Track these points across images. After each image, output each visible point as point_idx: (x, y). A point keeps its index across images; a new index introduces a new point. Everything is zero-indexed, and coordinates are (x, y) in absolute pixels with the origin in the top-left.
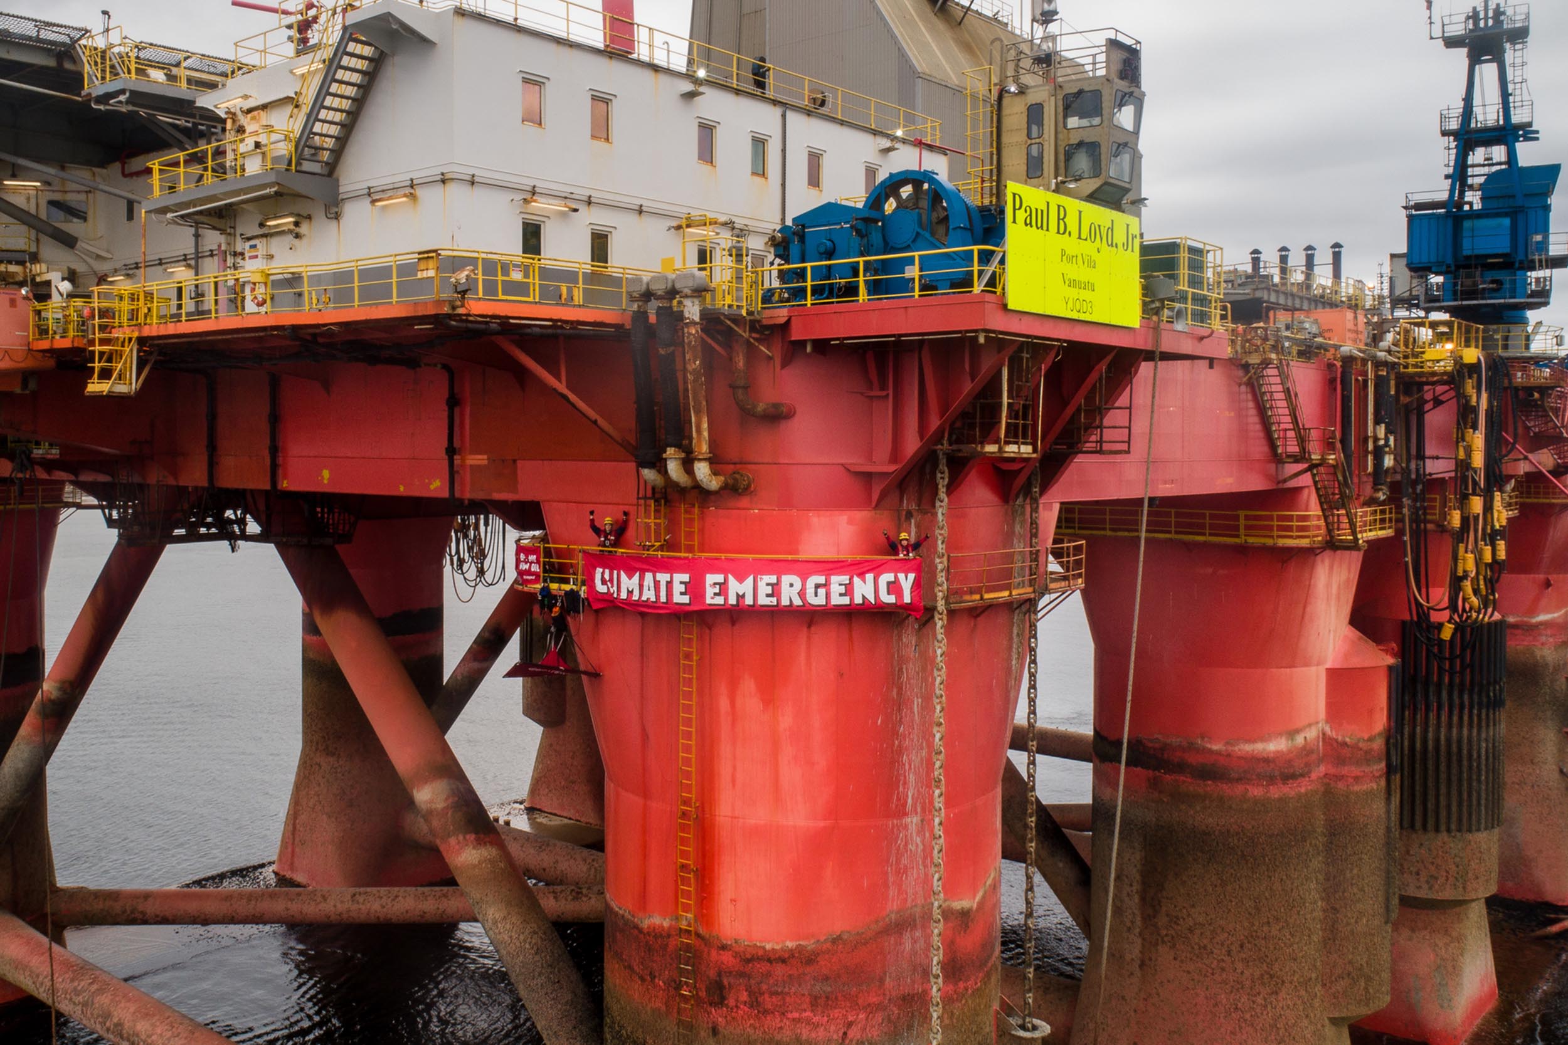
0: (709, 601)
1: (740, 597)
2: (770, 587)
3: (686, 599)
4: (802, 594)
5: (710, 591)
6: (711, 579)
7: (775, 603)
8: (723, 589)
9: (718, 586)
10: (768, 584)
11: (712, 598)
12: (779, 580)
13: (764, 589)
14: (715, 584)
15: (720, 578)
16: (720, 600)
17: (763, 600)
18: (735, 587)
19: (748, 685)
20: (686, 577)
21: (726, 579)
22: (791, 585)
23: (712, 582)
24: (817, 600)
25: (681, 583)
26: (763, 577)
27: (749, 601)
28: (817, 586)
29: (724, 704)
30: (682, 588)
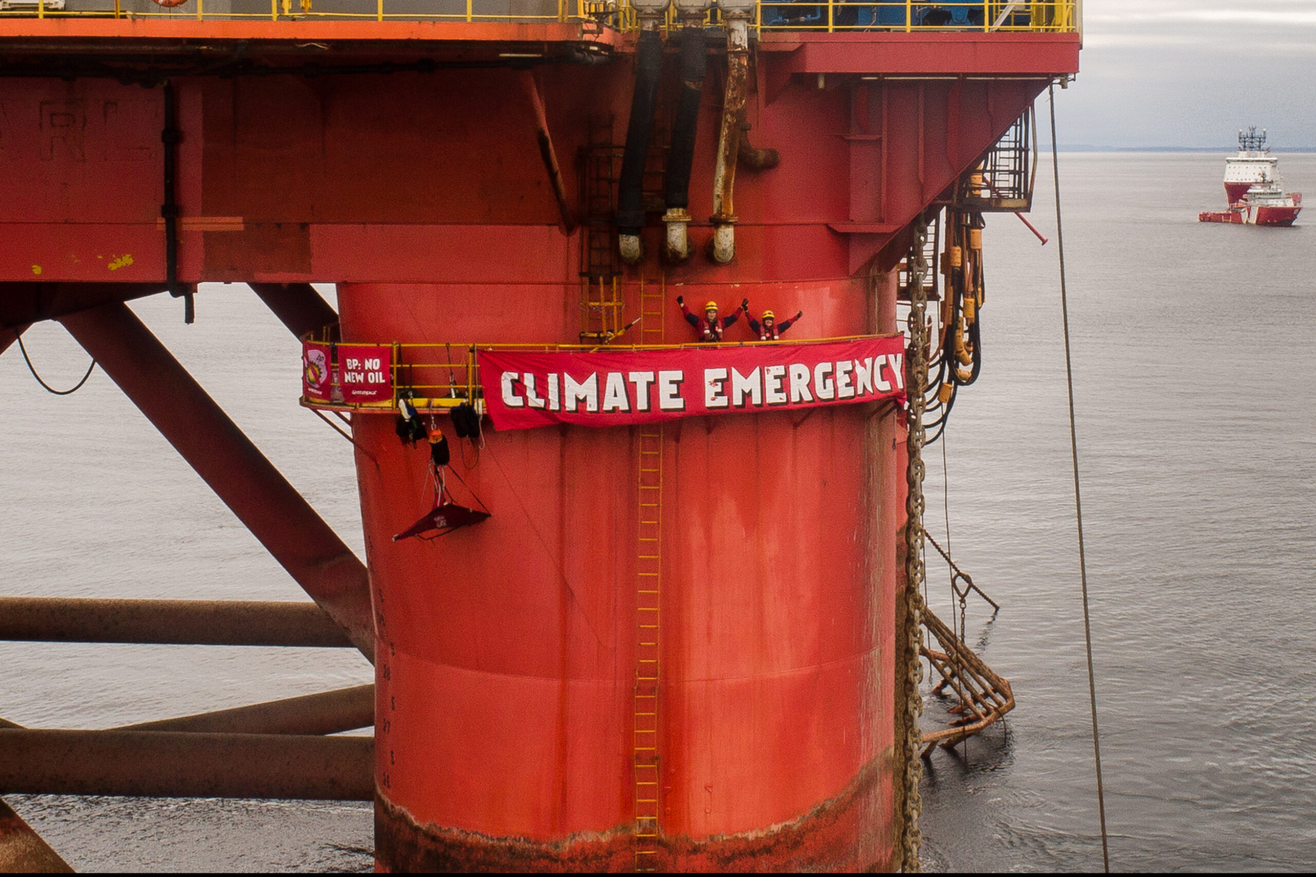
0: (709, 403)
1: (747, 396)
2: (778, 381)
3: (679, 403)
4: (811, 386)
5: (710, 391)
6: (712, 374)
7: (785, 400)
8: (726, 386)
9: (720, 384)
10: (776, 377)
11: (712, 399)
12: (787, 371)
13: (772, 384)
14: (716, 381)
15: (721, 373)
16: (722, 401)
17: (773, 398)
18: (740, 383)
19: (728, 508)
20: (678, 375)
21: (729, 374)
22: (800, 376)
23: (712, 380)
24: (825, 393)
25: (672, 382)
26: (770, 368)
27: (756, 399)
28: (826, 376)
29: (696, 536)
30: (674, 389)
